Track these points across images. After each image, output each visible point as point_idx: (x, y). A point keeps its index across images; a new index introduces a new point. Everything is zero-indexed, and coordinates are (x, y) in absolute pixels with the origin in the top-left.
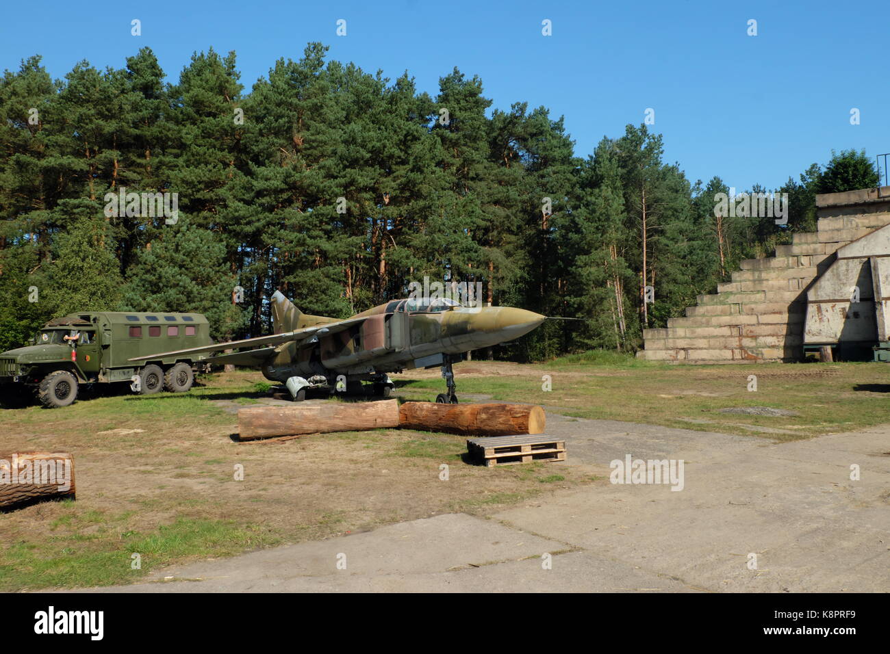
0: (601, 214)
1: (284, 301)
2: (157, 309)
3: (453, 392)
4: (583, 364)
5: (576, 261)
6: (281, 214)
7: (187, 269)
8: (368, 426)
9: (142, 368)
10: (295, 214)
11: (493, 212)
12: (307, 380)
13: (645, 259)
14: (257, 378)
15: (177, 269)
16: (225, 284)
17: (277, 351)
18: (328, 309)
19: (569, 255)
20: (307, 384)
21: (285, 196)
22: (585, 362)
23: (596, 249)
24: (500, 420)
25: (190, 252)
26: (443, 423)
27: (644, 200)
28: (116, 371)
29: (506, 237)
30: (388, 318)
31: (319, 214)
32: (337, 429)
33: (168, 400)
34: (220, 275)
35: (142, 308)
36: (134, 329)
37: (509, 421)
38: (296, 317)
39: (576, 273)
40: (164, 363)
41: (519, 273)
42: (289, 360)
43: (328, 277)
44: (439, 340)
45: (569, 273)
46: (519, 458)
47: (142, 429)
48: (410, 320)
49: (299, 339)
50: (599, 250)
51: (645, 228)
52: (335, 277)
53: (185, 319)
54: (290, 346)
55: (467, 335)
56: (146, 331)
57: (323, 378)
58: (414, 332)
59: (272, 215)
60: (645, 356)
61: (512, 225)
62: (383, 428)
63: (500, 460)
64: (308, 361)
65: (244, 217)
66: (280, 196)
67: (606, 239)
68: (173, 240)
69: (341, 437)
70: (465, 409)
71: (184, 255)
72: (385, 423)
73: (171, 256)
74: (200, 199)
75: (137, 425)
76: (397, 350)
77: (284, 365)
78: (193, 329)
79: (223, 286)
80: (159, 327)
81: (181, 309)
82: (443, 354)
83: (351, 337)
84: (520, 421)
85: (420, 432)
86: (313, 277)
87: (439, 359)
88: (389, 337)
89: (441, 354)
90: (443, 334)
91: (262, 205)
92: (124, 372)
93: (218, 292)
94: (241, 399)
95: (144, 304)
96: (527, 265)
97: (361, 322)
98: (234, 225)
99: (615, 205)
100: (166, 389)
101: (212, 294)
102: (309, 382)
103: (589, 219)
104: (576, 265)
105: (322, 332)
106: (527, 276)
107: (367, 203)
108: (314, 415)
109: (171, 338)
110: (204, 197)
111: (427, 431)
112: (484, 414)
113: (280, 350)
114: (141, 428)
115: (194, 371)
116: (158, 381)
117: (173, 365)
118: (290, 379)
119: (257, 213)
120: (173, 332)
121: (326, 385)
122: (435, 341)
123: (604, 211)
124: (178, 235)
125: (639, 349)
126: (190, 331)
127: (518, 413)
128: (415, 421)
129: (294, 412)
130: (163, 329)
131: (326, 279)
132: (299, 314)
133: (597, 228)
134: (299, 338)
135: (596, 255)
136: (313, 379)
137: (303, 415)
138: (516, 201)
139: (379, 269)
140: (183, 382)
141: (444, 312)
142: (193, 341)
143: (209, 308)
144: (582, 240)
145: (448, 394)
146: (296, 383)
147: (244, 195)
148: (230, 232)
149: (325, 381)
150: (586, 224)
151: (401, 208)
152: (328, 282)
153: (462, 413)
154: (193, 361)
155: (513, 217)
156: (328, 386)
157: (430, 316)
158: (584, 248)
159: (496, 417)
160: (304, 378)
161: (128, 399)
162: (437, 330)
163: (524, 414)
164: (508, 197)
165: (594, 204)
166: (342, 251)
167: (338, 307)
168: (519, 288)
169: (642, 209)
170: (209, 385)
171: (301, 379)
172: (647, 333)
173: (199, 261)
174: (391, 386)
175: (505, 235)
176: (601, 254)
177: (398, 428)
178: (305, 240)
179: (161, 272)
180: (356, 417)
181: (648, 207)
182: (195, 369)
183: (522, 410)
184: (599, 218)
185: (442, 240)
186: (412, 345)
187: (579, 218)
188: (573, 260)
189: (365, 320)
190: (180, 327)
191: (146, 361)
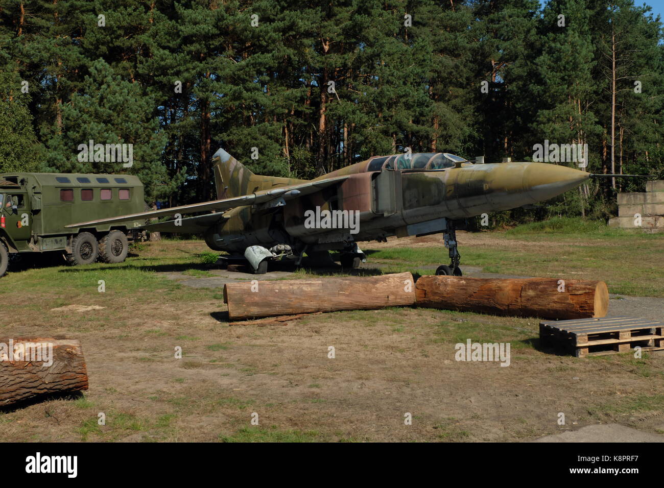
0: (567, 63)
1: (230, 160)
2: (83, 170)
3: (457, 264)
4: (549, 233)
5: (539, 116)
6: (212, 64)
7: (113, 125)
8: (379, 304)
9: (75, 235)
10: (227, 63)
11: (440, 62)
12: (269, 249)
13: (613, 114)
14: (198, 248)
15: (103, 125)
16: (157, 142)
17: (225, 217)
18: (266, 170)
19: (529, 110)
20: (270, 254)
21: (216, 43)
22: (551, 230)
23: (561, 102)
24: (554, 298)
25: (117, 106)
26: (474, 300)
27: (614, 46)
28: (48, 239)
29: (452, 90)
30: (374, 177)
31: (256, 64)
32: (341, 307)
33: (111, 272)
34: (149, 132)
35: (66, 169)
36: (66, 192)
37: (568, 299)
38: (246, 178)
39: (537, 130)
40: (98, 231)
41: (468, 130)
42: (241, 227)
43: (264, 133)
44: (443, 203)
45: (528, 130)
46: (614, 347)
47: (99, 305)
48: (403, 179)
49: (260, 203)
50: (564, 104)
51: (614, 79)
52: (273, 134)
53: (118, 180)
54: (242, 212)
55: (483, 196)
56: (78, 194)
57: (288, 247)
58: (408, 193)
59: (202, 65)
60: (619, 224)
61: (461, 76)
62: (396, 306)
63: (592, 349)
64: (268, 228)
65: (172, 67)
66: (211, 43)
67: (572, 90)
68: (97, 92)
69: (352, 317)
70: (504, 284)
71: (110, 109)
72: (399, 300)
73: (96, 110)
74: (120, 46)
75: (92, 301)
76: (386, 215)
77: (234, 232)
78: (126, 192)
79: (155, 144)
80: (92, 190)
81: (110, 170)
82: (447, 219)
83: (326, 201)
84: (583, 299)
85: (444, 311)
86: (249, 134)
87: (442, 224)
88: (376, 199)
89: (444, 219)
90: (448, 195)
91: (189, 53)
92: (56, 240)
93: (148, 151)
94: (191, 271)
95: (69, 165)
96: (476, 123)
97: (340, 182)
98: (160, 75)
99: (584, 52)
100: (101, 259)
101: (142, 153)
102: (272, 252)
103: (553, 67)
104: (537, 121)
105: (291, 194)
106: (476, 135)
107: (307, 50)
108: (315, 291)
109: (104, 202)
110: (124, 44)
111: (451, 310)
112: (530, 291)
113: (229, 216)
114: (96, 303)
115: (129, 240)
116: (92, 251)
117: (106, 233)
118: (249, 249)
119: (186, 62)
120: (106, 195)
121: (292, 256)
122: (438, 203)
123: (571, 58)
124: (103, 86)
125: (612, 216)
126: (124, 195)
127: (578, 290)
128: (437, 298)
129: (291, 287)
130: (95, 192)
131: (263, 138)
132: (250, 174)
133: (563, 79)
134: (260, 201)
135: (561, 109)
136: (277, 249)
137: (302, 291)
138: (464, 48)
139: (318, 127)
140: (118, 252)
141: (448, 169)
142: (127, 207)
143: (139, 169)
144: (545, 92)
145: (451, 266)
146: (257, 254)
147: (169, 43)
148: (155, 83)
149: (290, 251)
150: (550, 74)
151: (346, 56)
152: (266, 140)
153: (500, 289)
154: (128, 228)
155: (462, 67)
156: (294, 257)
157: (430, 175)
158: (547, 101)
159: (548, 295)
160: (265, 247)
161: (63, 271)
162: (440, 191)
163: (587, 291)
164: (456, 44)
165: (559, 51)
166: (279, 106)
167: (277, 168)
168: (468, 148)
169: (612, 56)
170: (142, 255)
171: (262, 248)
172: (622, 197)
173: (127, 116)
174: (361, 256)
175: (451, 88)
176: (566, 109)
177: (414, 306)
178: (241, 93)
179: (85, 128)
180: (365, 293)
181: (617, 55)
182: (131, 237)
183: (583, 286)
184: (565, 67)
185: (392, 92)
186: (405, 208)
187: (542, 67)
188: (535, 114)
189: (345, 180)
190: (113, 189)
191: (79, 229)
